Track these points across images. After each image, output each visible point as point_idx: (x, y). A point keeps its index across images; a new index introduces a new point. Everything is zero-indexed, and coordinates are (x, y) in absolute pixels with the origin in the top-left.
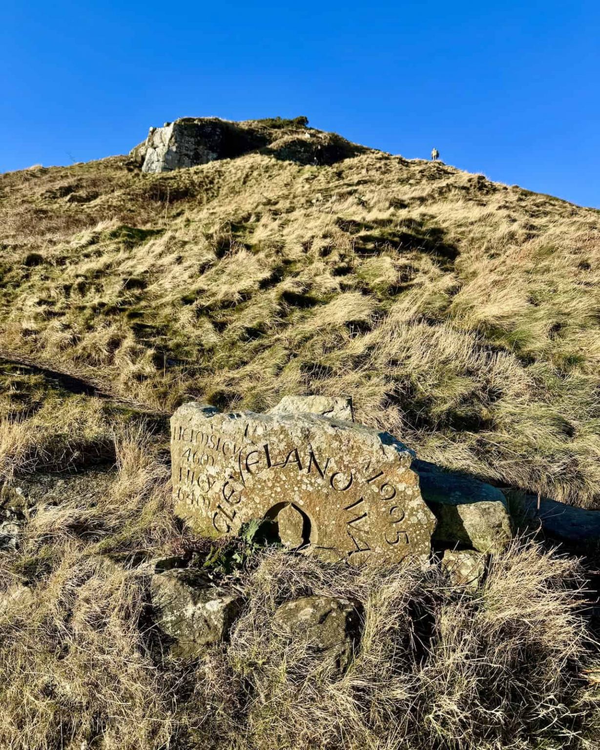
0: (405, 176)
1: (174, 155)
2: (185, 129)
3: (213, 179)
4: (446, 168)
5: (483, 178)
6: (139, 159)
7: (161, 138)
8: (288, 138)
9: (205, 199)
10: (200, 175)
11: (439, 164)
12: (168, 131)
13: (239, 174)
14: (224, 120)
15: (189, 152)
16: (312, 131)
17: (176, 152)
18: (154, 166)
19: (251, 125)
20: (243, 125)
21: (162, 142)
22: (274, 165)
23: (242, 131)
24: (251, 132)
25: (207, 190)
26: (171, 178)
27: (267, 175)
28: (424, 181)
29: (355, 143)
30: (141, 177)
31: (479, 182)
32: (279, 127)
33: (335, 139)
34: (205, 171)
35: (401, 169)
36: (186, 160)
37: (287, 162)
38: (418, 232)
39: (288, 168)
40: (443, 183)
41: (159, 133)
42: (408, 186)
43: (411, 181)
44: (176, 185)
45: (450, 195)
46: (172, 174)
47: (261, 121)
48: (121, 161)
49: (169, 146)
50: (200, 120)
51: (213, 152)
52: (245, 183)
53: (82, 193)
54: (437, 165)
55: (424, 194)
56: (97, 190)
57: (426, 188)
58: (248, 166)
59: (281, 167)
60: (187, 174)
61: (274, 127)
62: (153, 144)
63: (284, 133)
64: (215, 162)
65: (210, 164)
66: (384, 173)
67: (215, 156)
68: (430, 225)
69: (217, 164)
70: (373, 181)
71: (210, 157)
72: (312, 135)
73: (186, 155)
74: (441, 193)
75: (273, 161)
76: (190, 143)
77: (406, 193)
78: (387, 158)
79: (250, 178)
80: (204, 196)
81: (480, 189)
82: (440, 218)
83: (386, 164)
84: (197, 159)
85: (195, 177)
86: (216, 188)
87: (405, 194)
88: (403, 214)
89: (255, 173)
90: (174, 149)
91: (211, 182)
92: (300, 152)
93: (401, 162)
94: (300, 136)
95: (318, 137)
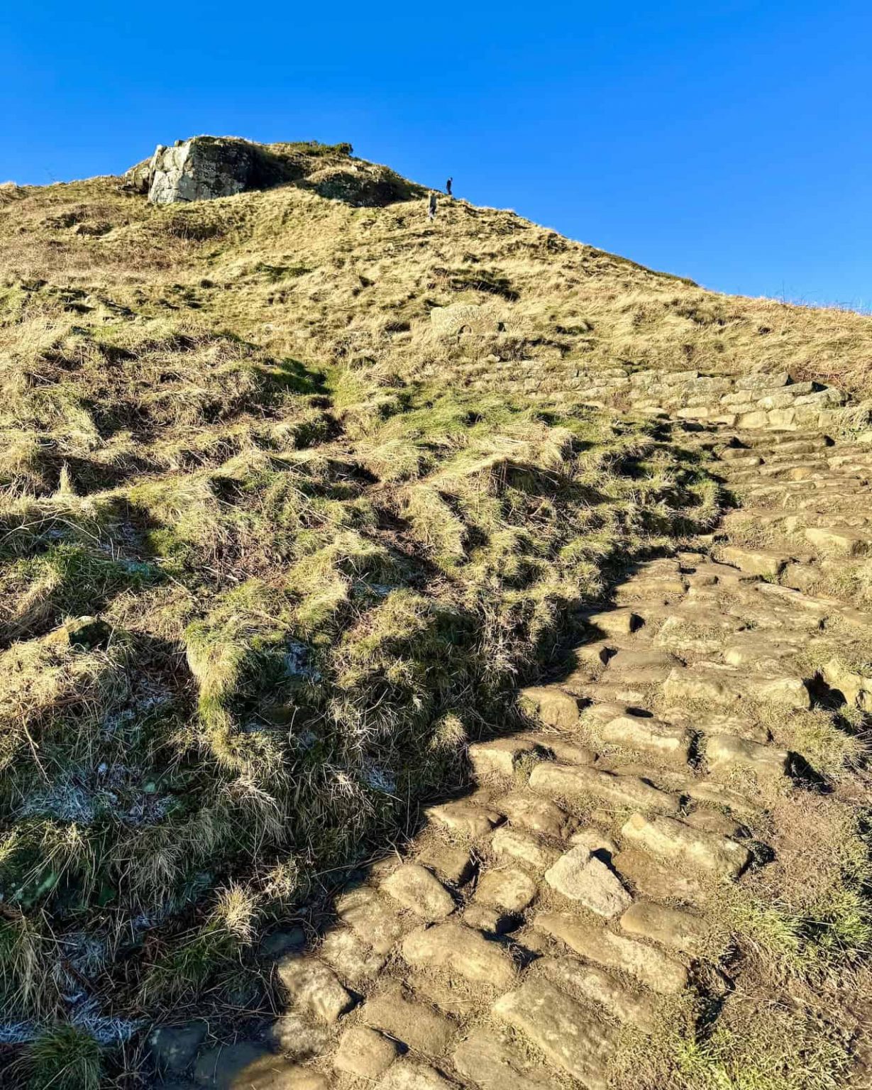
0: (474, 229)
1: (189, 181)
2: (205, 151)
3: (244, 215)
4: (517, 220)
5: (556, 235)
6: (140, 183)
7: (174, 160)
8: (330, 170)
9: (237, 239)
10: (227, 209)
11: (511, 215)
12: (184, 152)
13: (276, 212)
14: (250, 142)
15: (208, 180)
16: (359, 163)
17: (193, 179)
18: (164, 194)
19: (283, 151)
20: (274, 148)
21: (175, 165)
22: (318, 204)
23: (273, 157)
24: (284, 159)
25: (238, 228)
26: (193, 212)
27: (312, 214)
28: (494, 237)
29: (410, 180)
30: (155, 207)
31: (549, 241)
32: (317, 154)
33: (387, 174)
34: (233, 205)
35: (468, 220)
36: (206, 189)
37: (334, 201)
38: (490, 280)
39: (337, 208)
40: (513, 239)
41: (171, 153)
42: (477, 242)
43: (481, 236)
44: (200, 221)
45: (518, 253)
46: (191, 206)
47: (294, 145)
48: (116, 183)
49: (184, 171)
50: (222, 141)
51: (239, 181)
52: (284, 222)
53: (91, 223)
54: (508, 217)
55: (494, 251)
56: (106, 220)
57: (495, 244)
58: (286, 202)
59: (327, 206)
60: (210, 208)
61: (311, 154)
62: (163, 167)
63: (325, 163)
64: (243, 194)
65: (237, 197)
66: (450, 223)
67: (241, 186)
68: (499, 277)
69: (247, 196)
70: (439, 232)
71: (235, 188)
72: (360, 169)
73: (206, 183)
74: (510, 250)
75: (317, 198)
76: (210, 169)
77: (477, 247)
78: (452, 205)
79: (290, 217)
80: (236, 235)
81: (549, 248)
82: (507, 272)
83: (451, 212)
84: (218, 189)
85: (222, 212)
86: (248, 226)
87: (476, 249)
88: (477, 267)
89: (296, 212)
90: (191, 175)
91: (242, 219)
92: (345, 188)
93: (469, 211)
94: (344, 168)
95: (367, 171)
